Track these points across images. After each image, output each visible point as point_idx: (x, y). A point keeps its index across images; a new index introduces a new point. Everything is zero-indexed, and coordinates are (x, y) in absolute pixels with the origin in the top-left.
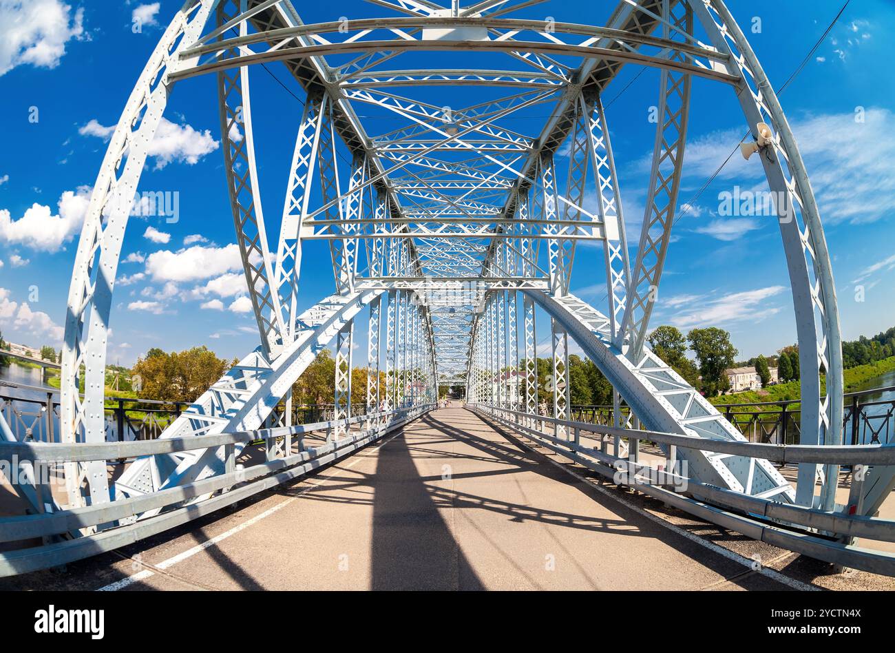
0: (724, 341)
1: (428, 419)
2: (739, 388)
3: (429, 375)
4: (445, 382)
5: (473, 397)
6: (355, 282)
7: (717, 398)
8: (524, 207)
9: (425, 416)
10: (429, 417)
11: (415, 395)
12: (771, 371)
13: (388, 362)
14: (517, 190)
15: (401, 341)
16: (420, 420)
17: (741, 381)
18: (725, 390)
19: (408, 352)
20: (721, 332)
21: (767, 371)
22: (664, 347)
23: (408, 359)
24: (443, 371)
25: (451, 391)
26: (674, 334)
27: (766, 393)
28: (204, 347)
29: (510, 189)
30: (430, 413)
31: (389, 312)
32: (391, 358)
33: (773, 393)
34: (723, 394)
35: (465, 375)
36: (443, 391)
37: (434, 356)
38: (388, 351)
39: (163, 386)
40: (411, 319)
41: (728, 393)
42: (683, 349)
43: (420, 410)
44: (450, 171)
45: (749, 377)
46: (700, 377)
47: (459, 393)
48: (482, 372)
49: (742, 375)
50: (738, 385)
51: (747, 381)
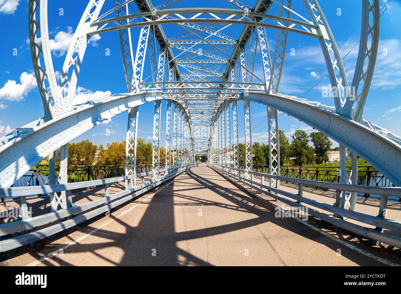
0: (326, 138)
1: (189, 173)
2: (332, 160)
3: (190, 150)
4: (198, 154)
5: (211, 161)
6: (140, 86)
7: (323, 164)
8: (243, 54)
9: (188, 171)
10: (190, 171)
11: (183, 160)
13: (166, 141)
14: (239, 45)
15: (175, 131)
16: (185, 173)
19: (179, 137)
22: (299, 140)
23: (179, 141)
24: (197, 149)
25: (201, 158)
26: (303, 134)
29: (235, 45)
30: (190, 169)
31: (167, 114)
32: (169, 139)
34: (325, 163)
35: (208, 150)
36: (197, 158)
37: (193, 141)
38: (167, 136)
40: (181, 121)
41: (327, 162)
42: (308, 141)
43: (185, 168)
44: (201, 30)
45: (336, 155)
46: (315, 155)
47: (204, 159)
48: (215, 150)
49: (333, 154)
50: (332, 159)
51: (336, 157)
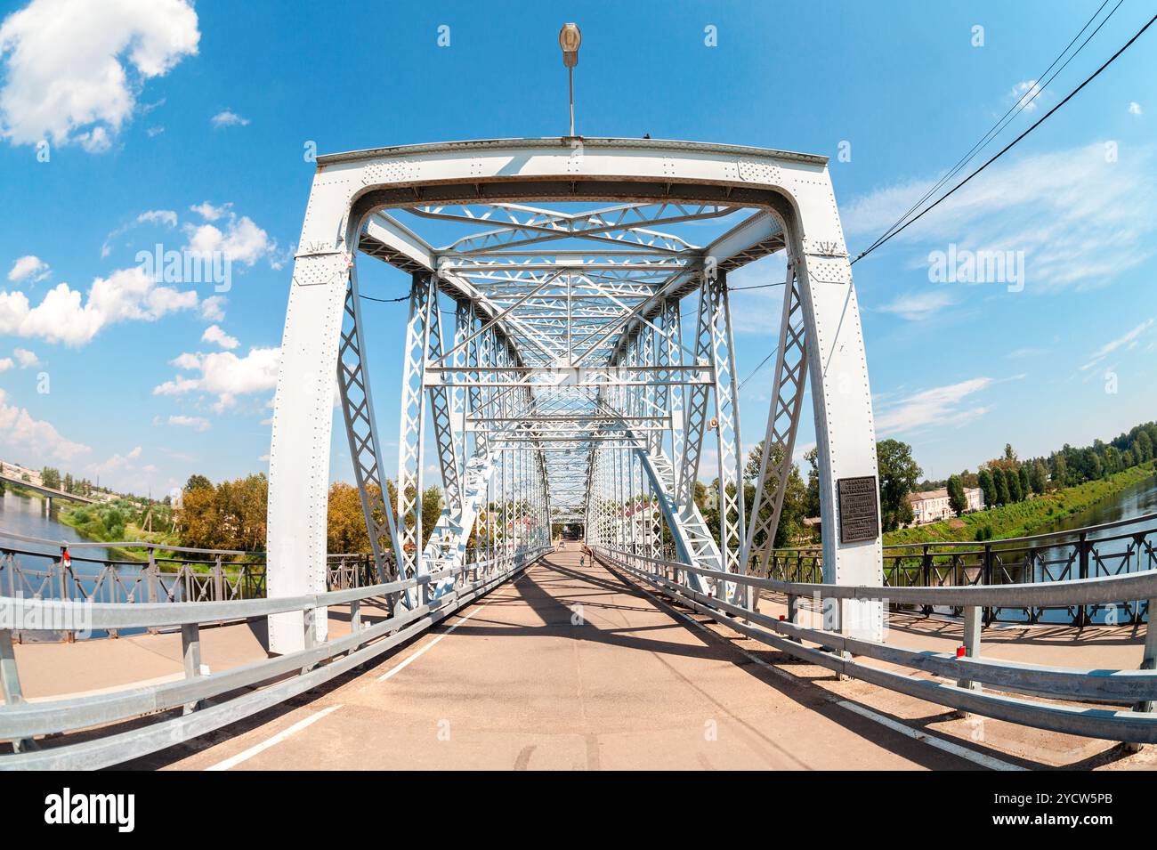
0: (904, 457)
2: (928, 518)
4: (560, 519)
5: (593, 538)
7: (896, 533)
9: (541, 561)
10: (545, 560)
12: (967, 495)
16: (536, 564)
17: (930, 509)
18: (909, 521)
20: (901, 445)
21: (963, 494)
25: (566, 529)
27: (960, 524)
28: (262, 475)
30: (545, 557)
33: (969, 524)
34: (905, 527)
35: (584, 510)
36: (557, 530)
39: (214, 526)
41: (911, 526)
43: (535, 554)
45: (940, 502)
49: (931, 501)
50: (926, 513)
51: (939, 509)
